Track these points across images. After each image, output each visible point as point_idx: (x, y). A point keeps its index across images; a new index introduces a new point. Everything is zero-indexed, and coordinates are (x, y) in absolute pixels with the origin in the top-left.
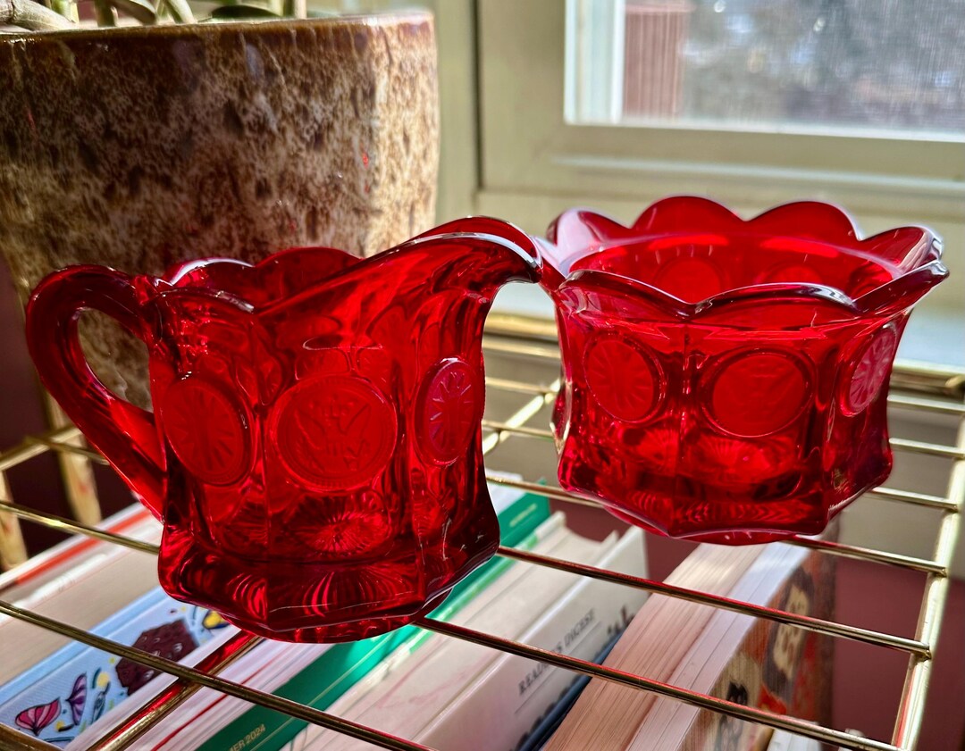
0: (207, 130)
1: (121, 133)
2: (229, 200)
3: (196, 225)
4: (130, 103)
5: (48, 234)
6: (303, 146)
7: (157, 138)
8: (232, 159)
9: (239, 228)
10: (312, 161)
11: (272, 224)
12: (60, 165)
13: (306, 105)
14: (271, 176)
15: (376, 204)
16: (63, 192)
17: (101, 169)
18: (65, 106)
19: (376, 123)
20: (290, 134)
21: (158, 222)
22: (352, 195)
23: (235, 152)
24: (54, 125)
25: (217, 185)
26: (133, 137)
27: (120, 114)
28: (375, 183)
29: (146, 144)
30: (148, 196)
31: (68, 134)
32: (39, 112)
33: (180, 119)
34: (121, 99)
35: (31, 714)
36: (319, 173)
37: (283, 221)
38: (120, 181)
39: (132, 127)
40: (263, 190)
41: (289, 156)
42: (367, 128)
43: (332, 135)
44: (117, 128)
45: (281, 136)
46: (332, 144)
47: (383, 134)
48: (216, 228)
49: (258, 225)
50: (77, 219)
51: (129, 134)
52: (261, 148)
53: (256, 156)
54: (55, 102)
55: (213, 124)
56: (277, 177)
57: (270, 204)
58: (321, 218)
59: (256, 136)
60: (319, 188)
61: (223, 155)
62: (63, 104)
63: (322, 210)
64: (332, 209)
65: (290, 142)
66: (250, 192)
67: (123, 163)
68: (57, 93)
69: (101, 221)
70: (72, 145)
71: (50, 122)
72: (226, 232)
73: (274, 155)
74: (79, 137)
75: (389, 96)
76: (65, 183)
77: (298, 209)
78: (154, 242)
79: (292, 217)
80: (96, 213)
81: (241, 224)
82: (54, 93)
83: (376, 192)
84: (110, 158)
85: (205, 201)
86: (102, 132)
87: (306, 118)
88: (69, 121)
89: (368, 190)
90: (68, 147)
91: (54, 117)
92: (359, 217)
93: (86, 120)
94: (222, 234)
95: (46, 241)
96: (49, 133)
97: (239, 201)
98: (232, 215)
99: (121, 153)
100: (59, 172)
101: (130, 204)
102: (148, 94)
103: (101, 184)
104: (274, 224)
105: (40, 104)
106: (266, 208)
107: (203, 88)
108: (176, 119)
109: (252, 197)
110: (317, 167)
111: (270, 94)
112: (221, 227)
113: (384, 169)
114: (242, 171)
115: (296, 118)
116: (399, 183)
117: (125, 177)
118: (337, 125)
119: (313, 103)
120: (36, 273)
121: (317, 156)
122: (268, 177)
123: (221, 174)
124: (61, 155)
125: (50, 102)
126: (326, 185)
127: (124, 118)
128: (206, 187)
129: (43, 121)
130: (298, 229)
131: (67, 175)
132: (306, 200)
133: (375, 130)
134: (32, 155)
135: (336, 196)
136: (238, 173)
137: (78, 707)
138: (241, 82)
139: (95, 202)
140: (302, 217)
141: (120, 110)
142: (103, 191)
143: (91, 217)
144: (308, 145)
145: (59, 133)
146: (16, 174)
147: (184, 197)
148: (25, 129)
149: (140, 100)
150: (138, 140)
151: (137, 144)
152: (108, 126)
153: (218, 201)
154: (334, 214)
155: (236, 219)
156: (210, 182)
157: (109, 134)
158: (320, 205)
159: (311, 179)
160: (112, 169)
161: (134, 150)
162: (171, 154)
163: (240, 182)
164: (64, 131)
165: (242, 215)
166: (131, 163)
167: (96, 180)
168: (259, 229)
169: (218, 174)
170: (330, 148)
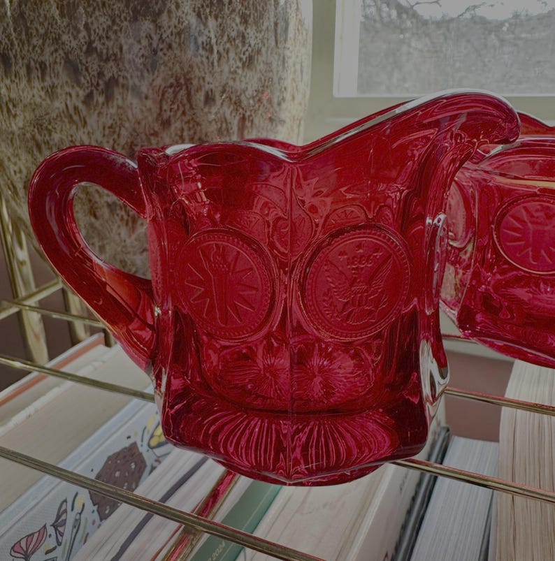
0: (170, 47)
1: (101, 49)
2: (184, 106)
3: (157, 127)
4: (109, 23)
5: (33, 138)
6: (240, 65)
7: (130, 53)
8: (188, 72)
9: (189, 129)
10: (245, 77)
11: (214, 127)
12: (48, 78)
13: (244, 31)
14: (216, 87)
15: (283, 116)
16: (49, 101)
17: (83, 80)
18: (54, 26)
19: (287, 53)
20: (232, 55)
21: (127, 125)
22: (269, 106)
23: (191, 66)
24: (43, 44)
25: (175, 94)
26: (111, 52)
27: (101, 32)
28: (284, 99)
29: (121, 58)
30: (120, 103)
31: (56, 50)
32: (31, 33)
33: (149, 37)
34: (102, 20)
35: (23, 544)
36: (249, 87)
37: (221, 124)
38: (97, 90)
39: (110, 44)
40: (209, 99)
41: (230, 72)
42: (282, 55)
43: (260, 58)
44: (97, 44)
45: (225, 55)
46: (260, 64)
47: (290, 62)
48: (173, 128)
49: (203, 127)
50: (59, 123)
51: (108, 49)
52: (210, 64)
53: (207, 71)
54: (46, 24)
55: (175, 42)
56: (220, 88)
57: (214, 110)
58: (248, 124)
59: (207, 54)
60: (248, 99)
61: (182, 69)
62: (52, 26)
63: (249, 117)
64: (256, 116)
65: (232, 62)
66: (200, 100)
67: (101, 74)
68: (48, 16)
69: (80, 125)
70: (58, 60)
71: (41, 41)
72: (179, 133)
73: (219, 70)
74: (65, 53)
75: (295, 33)
76: (51, 92)
77: (233, 114)
78: (123, 141)
79: (228, 121)
80: (76, 118)
81: (191, 126)
82: (45, 16)
83: (284, 106)
84: (90, 71)
85: (165, 107)
86: (84, 48)
87: (244, 43)
88: (57, 40)
89: (279, 104)
90: (55, 62)
91: (45, 36)
92: (272, 124)
93: (72, 39)
94: (176, 135)
95: (31, 144)
96: (39, 51)
97: (192, 108)
98: (186, 119)
99: (99, 66)
100: (46, 84)
101: (104, 110)
102: (125, 14)
103: (81, 93)
104: (215, 126)
105: (33, 27)
106: (210, 113)
107: (170, 12)
108: (146, 37)
109: (201, 105)
110: (249, 82)
111: (219, 20)
112: (176, 128)
113: (289, 89)
114: (195, 82)
115: (237, 42)
116: (296, 102)
117: (102, 87)
118: (264, 50)
119: (249, 30)
120: (20, 171)
121: (250, 74)
122: (214, 88)
123: (179, 85)
124: (48, 69)
125: (42, 24)
126: (253, 97)
127: (104, 35)
128: (167, 95)
129: (34, 41)
130: (231, 131)
131: (53, 87)
132: (239, 108)
133: (286, 58)
134: (23, 72)
135: (259, 106)
136: (192, 83)
137: (61, 529)
138: (199, 8)
139: (76, 108)
140: (235, 123)
141: (101, 28)
142: (82, 98)
143: (72, 121)
144: (244, 64)
145: (48, 50)
146: (8, 89)
147: (149, 103)
148: (19, 50)
149: (117, 20)
150: (115, 55)
151: (113, 58)
152: (90, 44)
153: (175, 107)
154: (256, 121)
155: (188, 122)
156: (171, 90)
157: (90, 50)
158: (248, 113)
159: (244, 92)
160: (91, 79)
161: (111, 63)
162: (141, 67)
163: (193, 92)
164: (52, 49)
165: (193, 119)
166: (108, 75)
167: (78, 89)
168: (204, 131)
169: (177, 86)
170: (258, 68)
